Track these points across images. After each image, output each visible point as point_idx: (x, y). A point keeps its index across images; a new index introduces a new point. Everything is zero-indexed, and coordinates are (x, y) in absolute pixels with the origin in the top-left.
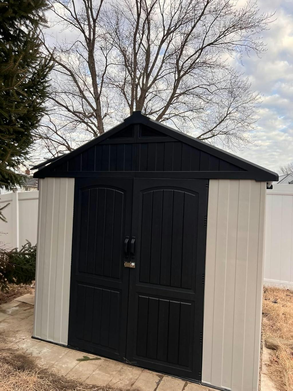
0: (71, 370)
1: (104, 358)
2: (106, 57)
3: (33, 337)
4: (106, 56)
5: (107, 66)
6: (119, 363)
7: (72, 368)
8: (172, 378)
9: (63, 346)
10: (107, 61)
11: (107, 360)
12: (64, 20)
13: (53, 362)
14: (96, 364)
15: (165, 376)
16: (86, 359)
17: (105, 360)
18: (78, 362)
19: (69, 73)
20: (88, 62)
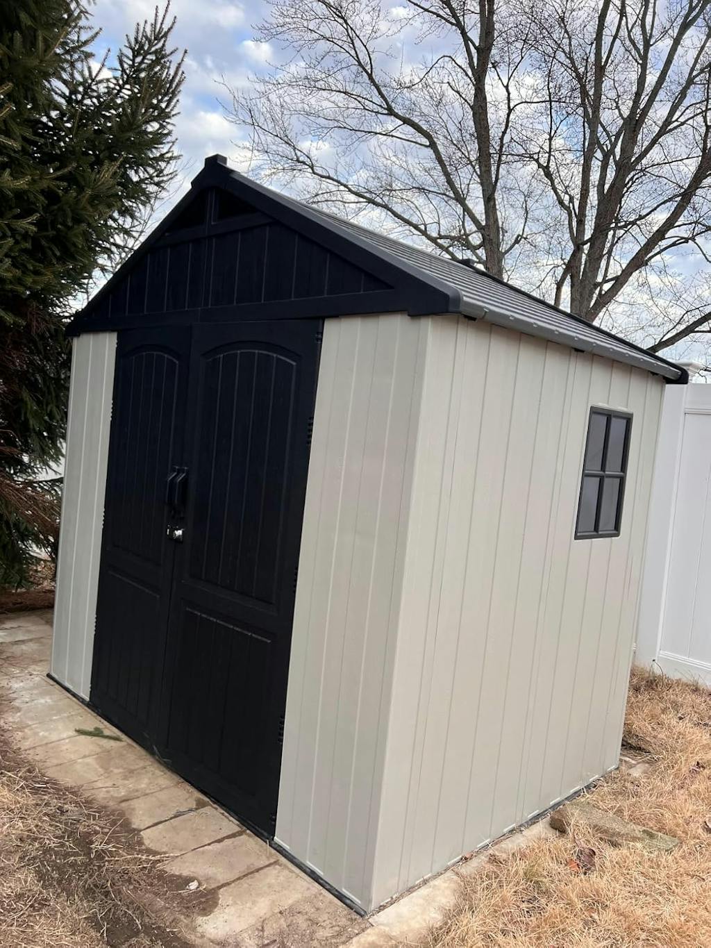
0: (47, 744)
1: (129, 741)
2: (507, 87)
3: (49, 676)
4: (505, 84)
5: (510, 110)
6: (149, 756)
7: (53, 740)
8: (223, 814)
9: (82, 701)
10: (511, 96)
11: (133, 746)
12: (423, 10)
13: (30, 723)
14: (101, 747)
15: (211, 806)
16: (97, 733)
17: (128, 744)
18: (76, 734)
19: (426, 142)
20: (472, 107)
